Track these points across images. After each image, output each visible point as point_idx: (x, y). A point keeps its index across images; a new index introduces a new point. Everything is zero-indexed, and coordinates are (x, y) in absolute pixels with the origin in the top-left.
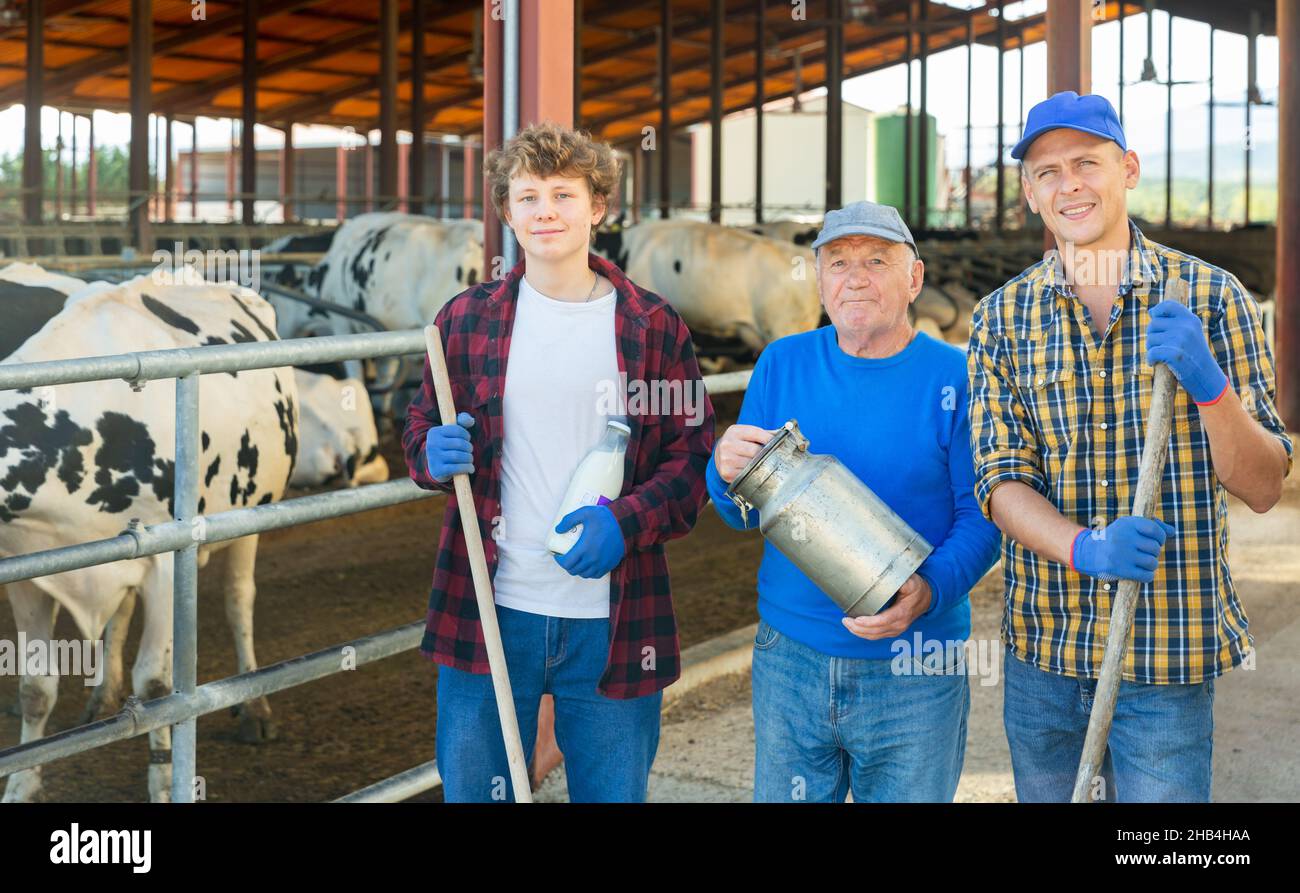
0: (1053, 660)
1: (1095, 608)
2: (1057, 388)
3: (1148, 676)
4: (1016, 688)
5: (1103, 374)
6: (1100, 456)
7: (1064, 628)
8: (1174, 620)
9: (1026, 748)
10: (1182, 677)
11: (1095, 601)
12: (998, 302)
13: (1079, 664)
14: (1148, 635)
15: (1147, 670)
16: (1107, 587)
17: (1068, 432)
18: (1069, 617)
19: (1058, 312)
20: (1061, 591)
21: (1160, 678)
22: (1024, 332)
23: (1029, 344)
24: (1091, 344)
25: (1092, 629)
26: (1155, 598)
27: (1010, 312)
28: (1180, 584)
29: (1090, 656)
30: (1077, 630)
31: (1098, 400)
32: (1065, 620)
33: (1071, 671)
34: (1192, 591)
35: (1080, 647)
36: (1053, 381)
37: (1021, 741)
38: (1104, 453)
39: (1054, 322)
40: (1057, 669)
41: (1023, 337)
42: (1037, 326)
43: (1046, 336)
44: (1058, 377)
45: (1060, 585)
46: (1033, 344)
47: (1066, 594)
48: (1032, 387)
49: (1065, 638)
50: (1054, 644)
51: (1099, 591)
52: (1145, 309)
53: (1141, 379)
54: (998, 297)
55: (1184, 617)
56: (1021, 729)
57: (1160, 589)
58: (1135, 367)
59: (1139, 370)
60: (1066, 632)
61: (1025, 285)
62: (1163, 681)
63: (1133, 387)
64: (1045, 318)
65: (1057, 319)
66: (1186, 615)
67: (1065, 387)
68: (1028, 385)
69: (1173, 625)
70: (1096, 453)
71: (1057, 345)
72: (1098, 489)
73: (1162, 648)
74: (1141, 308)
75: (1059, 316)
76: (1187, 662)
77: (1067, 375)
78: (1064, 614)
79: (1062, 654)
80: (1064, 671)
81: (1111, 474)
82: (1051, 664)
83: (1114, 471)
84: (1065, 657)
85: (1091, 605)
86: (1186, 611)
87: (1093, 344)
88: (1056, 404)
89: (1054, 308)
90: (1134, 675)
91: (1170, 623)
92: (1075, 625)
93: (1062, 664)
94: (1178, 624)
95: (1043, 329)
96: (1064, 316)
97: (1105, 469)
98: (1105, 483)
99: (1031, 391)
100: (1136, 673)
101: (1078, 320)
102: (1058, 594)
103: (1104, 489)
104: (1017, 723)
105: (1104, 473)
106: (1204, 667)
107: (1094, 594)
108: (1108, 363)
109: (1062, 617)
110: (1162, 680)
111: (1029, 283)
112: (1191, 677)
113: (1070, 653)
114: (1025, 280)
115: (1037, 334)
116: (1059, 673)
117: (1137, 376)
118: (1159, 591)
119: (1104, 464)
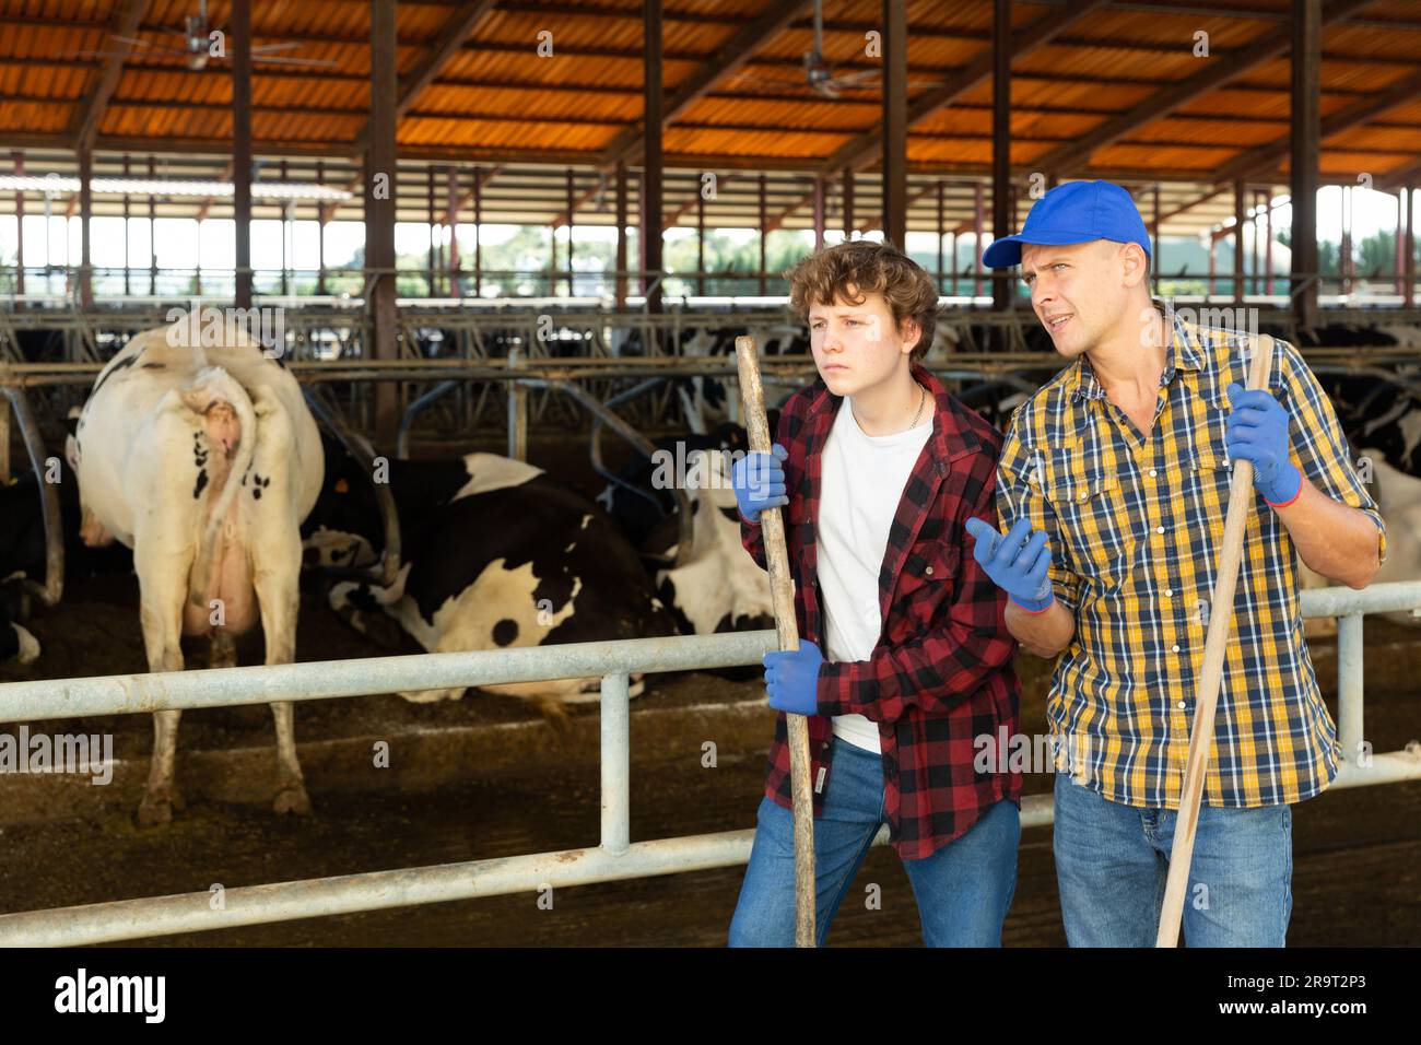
0: (1118, 788)
1: (1168, 729)
2: (1102, 497)
3: (1238, 800)
4: (1072, 817)
5: (1153, 473)
6: (1160, 564)
7: (1131, 754)
8: (1260, 734)
9: (1084, 883)
10: (1275, 797)
11: (1168, 723)
12: (1027, 412)
13: (1150, 792)
14: (1233, 755)
15: (1236, 793)
16: (1182, 705)
17: (1121, 543)
18: (1139, 742)
19: (1093, 414)
20: (1128, 713)
21: (1251, 800)
22: (1057, 440)
23: (1064, 452)
24: (1134, 443)
25: (1165, 752)
26: (1237, 712)
27: (1040, 422)
28: (1262, 694)
29: (1163, 782)
30: (1146, 754)
31: (1152, 503)
32: (1134, 744)
33: (1140, 801)
34: (1276, 700)
35: (1151, 773)
36: (1097, 492)
37: (1077, 874)
38: (1165, 559)
39: (1089, 426)
40: (1123, 799)
41: (1057, 446)
42: (1071, 432)
43: (1081, 441)
44: (1101, 487)
45: (1128, 707)
46: (1069, 452)
47: (1134, 715)
48: (1073, 500)
49: (1132, 763)
50: (1119, 770)
51: (1173, 710)
52: (1197, 396)
53: (1202, 473)
54: (1029, 406)
55: (1271, 730)
56: (1077, 862)
57: (1242, 700)
58: (1193, 461)
59: (1199, 465)
60: (1134, 758)
61: (1058, 390)
62: (1255, 803)
63: (1193, 483)
64: (1079, 422)
65: (1092, 421)
66: (1272, 728)
67: (1112, 495)
68: (1069, 499)
69: (1259, 739)
70: (1155, 560)
71: (1095, 450)
72: (1161, 600)
73: (1250, 767)
74: (1192, 397)
75: (1094, 418)
76: (1279, 780)
77: (1111, 483)
78: (1134, 738)
79: (1129, 781)
80: (1131, 800)
81: (1176, 582)
82: (1116, 792)
83: (1179, 579)
84: (1133, 785)
85: (1165, 726)
86: (1272, 723)
87: (1137, 442)
88: (1104, 515)
89: (1088, 409)
90: (1222, 800)
91: (1256, 739)
92: (1144, 750)
93: (1130, 793)
94: (1265, 738)
95: (1078, 434)
96: (1100, 417)
97: (1167, 577)
98: (1169, 593)
99: (1072, 505)
100: (1224, 797)
101: (1115, 420)
102: (1126, 716)
103: (1169, 601)
104: (1073, 856)
105: (1167, 581)
106: (1299, 784)
107: (1167, 714)
108: (1160, 461)
109: (1131, 741)
110: (1254, 800)
111: (1061, 386)
112: (1285, 796)
113: (1139, 781)
114: (1056, 384)
115: (1072, 441)
116: (1126, 803)
117: (1196, 471)
118: (1240, 704)
119: (1166, 571)
